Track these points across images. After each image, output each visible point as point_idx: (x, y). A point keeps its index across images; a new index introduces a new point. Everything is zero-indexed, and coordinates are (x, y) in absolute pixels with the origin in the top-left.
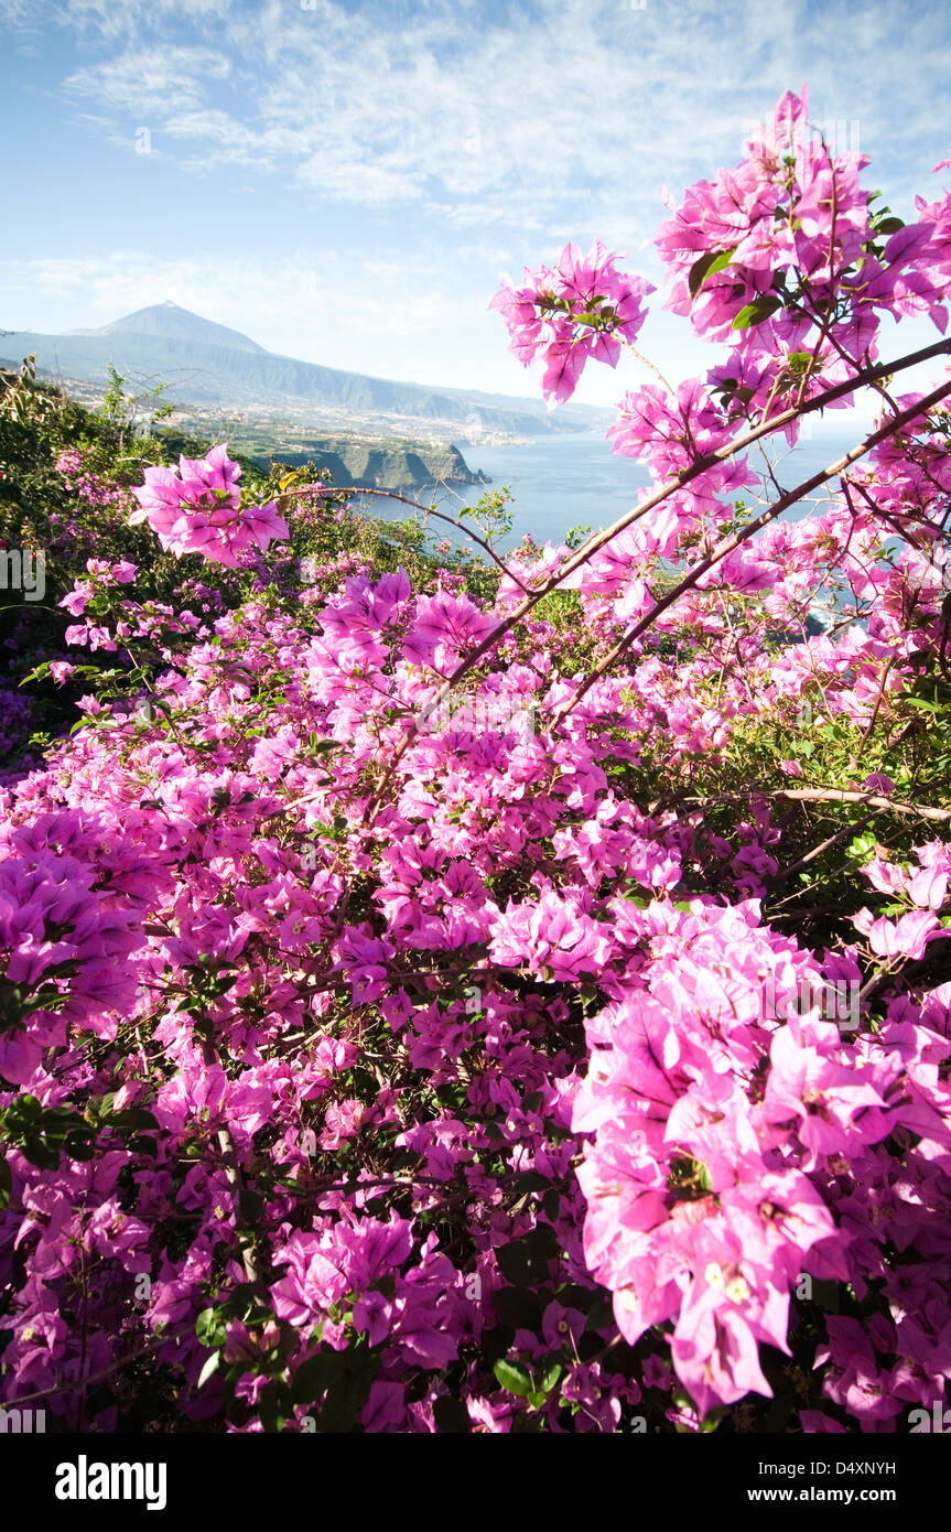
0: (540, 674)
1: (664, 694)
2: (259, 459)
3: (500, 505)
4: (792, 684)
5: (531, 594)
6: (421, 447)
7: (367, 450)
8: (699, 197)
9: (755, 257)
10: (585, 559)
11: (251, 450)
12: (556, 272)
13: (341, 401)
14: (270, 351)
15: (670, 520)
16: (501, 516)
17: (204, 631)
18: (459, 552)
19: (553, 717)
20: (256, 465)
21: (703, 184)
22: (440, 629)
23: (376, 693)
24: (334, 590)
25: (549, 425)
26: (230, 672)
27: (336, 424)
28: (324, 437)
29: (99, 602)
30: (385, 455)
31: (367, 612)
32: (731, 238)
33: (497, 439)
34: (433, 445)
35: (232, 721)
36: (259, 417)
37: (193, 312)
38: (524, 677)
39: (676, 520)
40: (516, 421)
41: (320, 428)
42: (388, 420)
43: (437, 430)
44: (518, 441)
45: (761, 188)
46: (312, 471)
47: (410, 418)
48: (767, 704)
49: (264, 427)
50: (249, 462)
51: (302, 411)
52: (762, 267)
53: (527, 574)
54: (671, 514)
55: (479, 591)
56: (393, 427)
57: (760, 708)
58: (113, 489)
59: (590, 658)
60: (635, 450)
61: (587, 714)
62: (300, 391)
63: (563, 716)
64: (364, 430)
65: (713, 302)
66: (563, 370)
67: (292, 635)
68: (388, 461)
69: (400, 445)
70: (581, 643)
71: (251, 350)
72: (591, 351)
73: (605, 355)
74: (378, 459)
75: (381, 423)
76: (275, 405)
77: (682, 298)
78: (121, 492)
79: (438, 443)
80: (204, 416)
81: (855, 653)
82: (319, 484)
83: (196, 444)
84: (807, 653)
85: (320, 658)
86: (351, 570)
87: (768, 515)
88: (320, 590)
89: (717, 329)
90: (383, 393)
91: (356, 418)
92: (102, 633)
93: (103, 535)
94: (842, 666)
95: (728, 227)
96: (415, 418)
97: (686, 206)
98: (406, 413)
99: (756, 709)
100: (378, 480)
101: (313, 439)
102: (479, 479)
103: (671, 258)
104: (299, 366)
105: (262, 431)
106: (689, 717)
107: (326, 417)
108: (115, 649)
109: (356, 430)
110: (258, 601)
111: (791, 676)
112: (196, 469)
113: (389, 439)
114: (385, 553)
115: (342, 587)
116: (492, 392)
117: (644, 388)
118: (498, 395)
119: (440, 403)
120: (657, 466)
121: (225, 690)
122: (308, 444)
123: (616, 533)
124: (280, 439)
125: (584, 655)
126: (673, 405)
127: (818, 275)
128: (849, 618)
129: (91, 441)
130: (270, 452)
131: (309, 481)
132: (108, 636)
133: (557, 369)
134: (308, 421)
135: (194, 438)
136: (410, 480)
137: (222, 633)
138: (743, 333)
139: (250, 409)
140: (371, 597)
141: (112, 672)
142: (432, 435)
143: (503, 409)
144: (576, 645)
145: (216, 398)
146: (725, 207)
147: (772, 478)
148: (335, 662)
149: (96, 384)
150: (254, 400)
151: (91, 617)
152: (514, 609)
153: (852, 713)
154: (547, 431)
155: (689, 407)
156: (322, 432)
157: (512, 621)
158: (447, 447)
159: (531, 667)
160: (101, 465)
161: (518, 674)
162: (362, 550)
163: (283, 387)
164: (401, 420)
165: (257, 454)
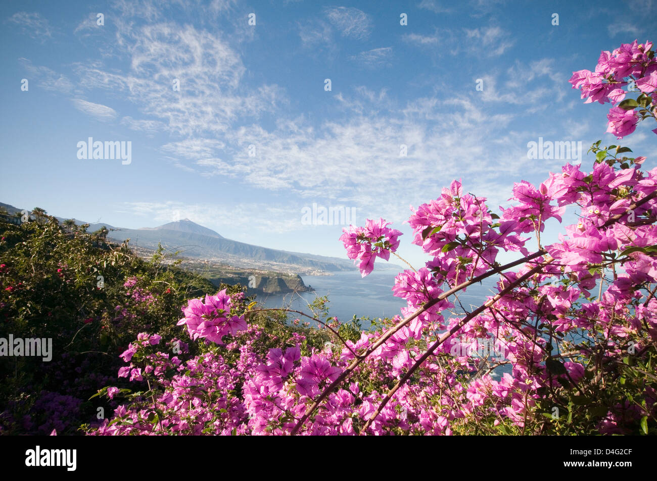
0: (353, 394)
1: (412, 404)
2: (212, 279)
3: (323, 303)
4: (479, 401)
5: (358, 357)
6: (284, 275)
7: (260, 276)
8: (424, 209)
9: (450, 230)
10: (384, 341)
11: (210, 276)
12: (366, 229)
13: (252, 257)
14: (225, 237)
15: (418, 323)
16: (324, 308)
17: (182, 367)
18: (303, 324)
19: (366, 422)
20: (210, 282)
21: (425, 205)
22: (313, 374)
23: (275, 408)
24: (244, 343)
25: (340, 268)
26: (195, 391)
27: (249, 266)
28: (243, 271)
29: (140, 355)
30: (269, 278)
31: (281, 367)
32: (439, 223)
33: (317, 273)
34: (290, 275)
35: (188, 419)
36: (216, 263)
37: (197, 223)
38: (345, 396)
39: (421, 323)
40: (325, 266)
41: (241, 267)
42: (271, 264)
43: (291, 269)
44: (327, 274)
45: (448, 207)
46: (239, 287)
47: (280, 264)
48: (469, 412)
49: (217, 267)
50: (208, 281)
51: (235, 260)
52: (453, 233)
53: (355, 346)
54: (418, 320)
55: (312, 343)
56: (273, 267)
57: (465, 414)
58: (148, 294)
59: (368, 380)
60: (403, 295)
61: (382, 420)
62: (235, 253)
63: (371, 421)
64: (260, 268)
65: (432, 241)
66: (369, 262)
67: (223, 368)
68: (270, 281)
69: (275, 275)
70: (363, 372)
71: (217, 237)
72: (377, 254)
73: (384, 256)
74: (265, 280)
75: (268, 266)
76: (223, 258)
77: (419, 239)
78: (151, 296)
79: (292, 274)
80: (192, 262)
81: (509, 387)
82: (242, 293)
83: (186, 273)
84: (482, 384)
85: (251, 389)
86: (253, 333)
87: (462, 323)
88: (237, 343)
89: (434, 251)
90: (270, 254)
91: (257, 264)
92: (137, 371)
93: (138, 315)
94: (505, 394)
95: (437, 220)
96: (283, 264)
97: (419, 211)
98: (279, 262)
99: (463, 415)
100: (264, 289)
101: (238, 272)
102: (310, 289)
103: (415, 227)
104: (236, 243)
105: (216, 268)
106: (430, 419)
107: (245, 263)
108: (142, 380)
109: (257, 268)
110: (211, 352)
111: (477, 396)
112: (212, 300)
113: (271, 272)
114: (269, 325)
115: (248, 342)
116: (316, 254)
117: (405, 271)
118: (318, 256)
119: (294, 258)
120: (411, 300)
121: (188, 400)
122: (235, 273)
123: (397, 330)
124: (223, 272)
125: (365, 378)
126: (418, 277)
127: (473, 235)
128: (496, 365)
129: (144, 274)
130: (218, 276)
131: (237, 291)
132: (140, 373)
133: (367, 262)
134: (237, 264)
135: (185, 270)
136: (278, 289)
137: (190, 368)
138: (445, 253)
139: (212, 259)
140: (284, 360)
141: (139, 394)
142: (290, 271)
143: (321, 261)
144: (361, 373)
145: (199, 255)
146: (434, 212)
147: (462, 307)
148: (258, 392)
149: (148, 249)
150: (215, 256)
151: (133, 363)
152: (349, 365)
153: (513, 419)
154: (340, 270)
155: (424, 278)
156: (242, 269)
157: (349, 371)
158: (296, 275)
159: (348, 390)
160: (145, 284)
161: (342, 394)
162: (259, 323)
163: (228, 251)
164: (277, 265)
165: (212, 278)
